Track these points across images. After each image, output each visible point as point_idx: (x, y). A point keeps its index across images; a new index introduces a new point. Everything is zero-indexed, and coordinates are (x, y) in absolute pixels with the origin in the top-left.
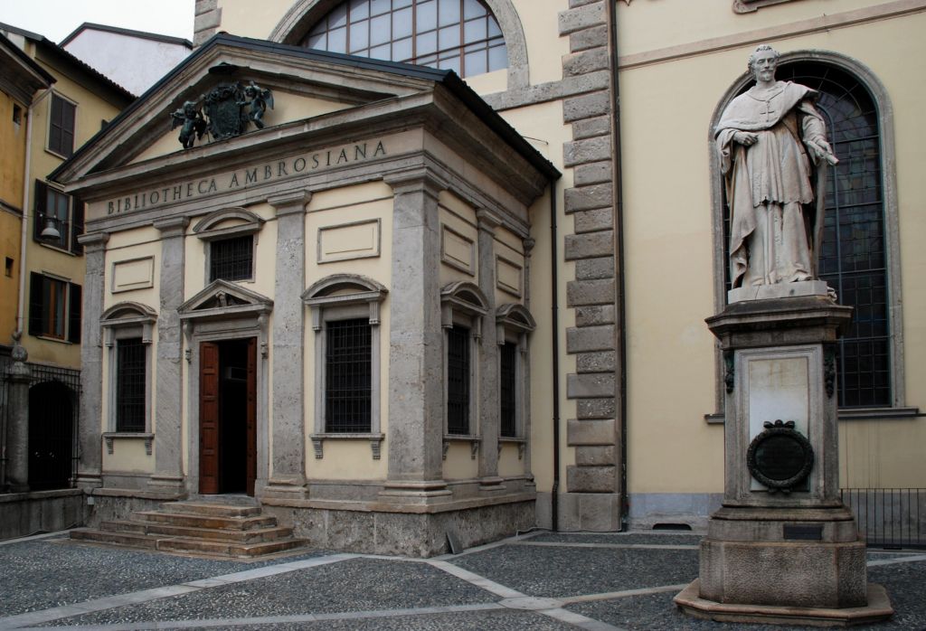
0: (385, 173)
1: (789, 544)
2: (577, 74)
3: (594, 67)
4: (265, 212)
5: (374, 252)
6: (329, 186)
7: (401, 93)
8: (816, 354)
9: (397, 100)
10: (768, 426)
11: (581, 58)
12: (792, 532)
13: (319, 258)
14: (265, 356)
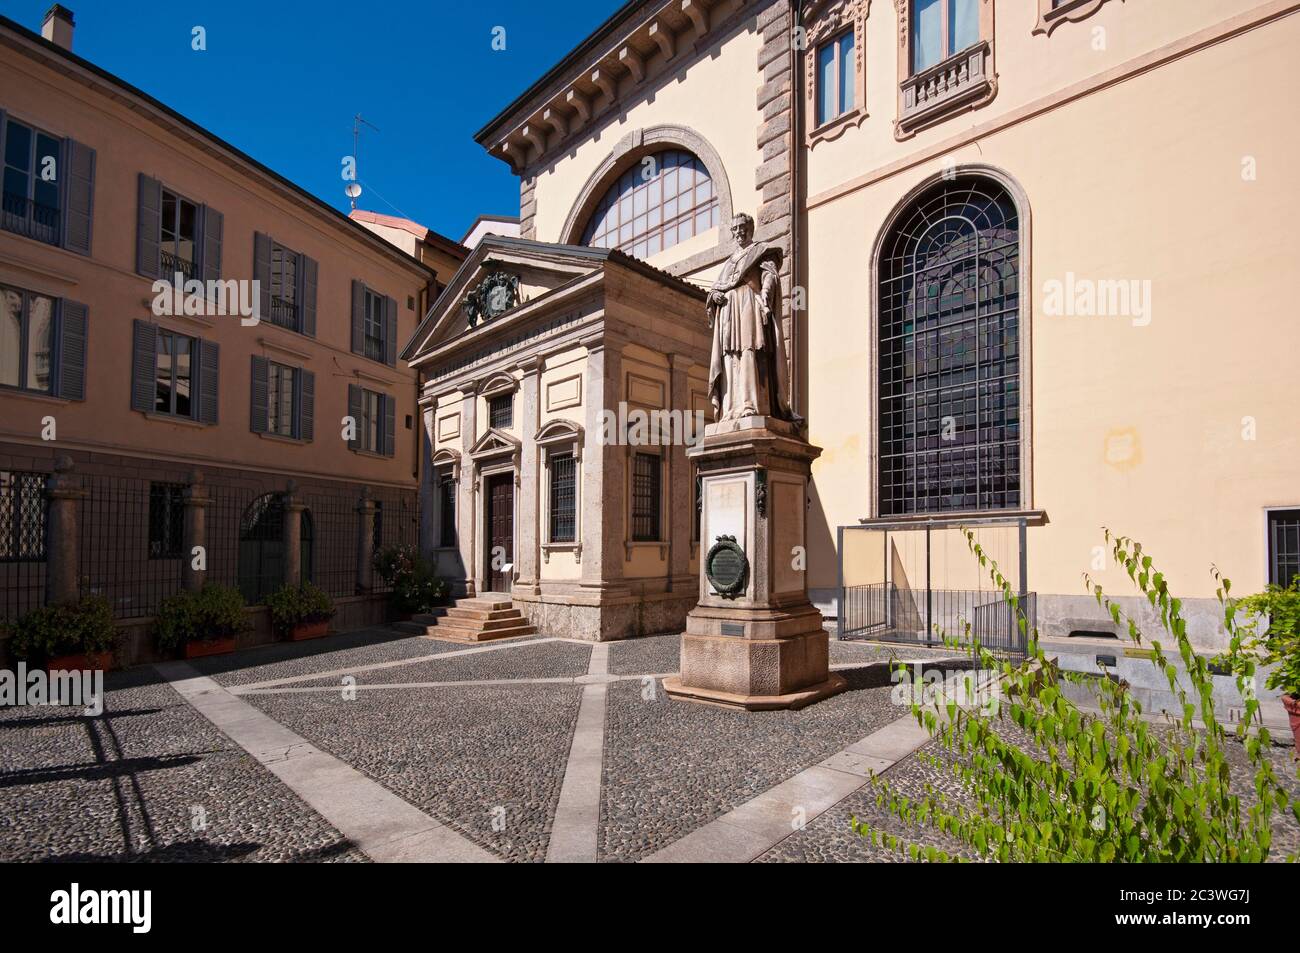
0: (581, 338)
1: (723, 639)
2: (767, 223)
3: (779, 215)
4: (519, 374)
5: (577, 401)
6: (553, 349)
7: (587, 271)
8: (750, 478)
9: (585, 278)
10: (719, 539)
11: (770, 207)
12: (727, 630)
13: (548, 408)
14: (519, 486)
